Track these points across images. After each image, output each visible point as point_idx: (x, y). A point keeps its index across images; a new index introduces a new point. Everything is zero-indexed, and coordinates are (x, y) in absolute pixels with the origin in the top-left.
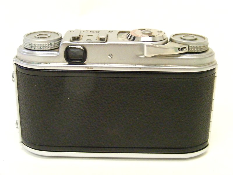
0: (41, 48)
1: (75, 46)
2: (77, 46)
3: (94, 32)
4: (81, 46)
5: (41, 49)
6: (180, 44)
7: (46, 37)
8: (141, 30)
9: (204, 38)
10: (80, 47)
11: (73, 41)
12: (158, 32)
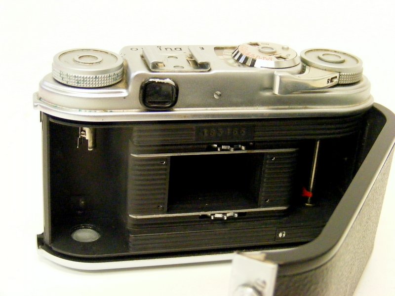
0: (78, 83)
1: (160, 79)
2: (164, 79)
3: (173, 49)
4: (170, 79)
5: (79, 86)
6: (325, 70)
7: (92, 63)
8: (252, 44)
9: (357, 60)
10: (168, 81)
11: (154, 70)
12: (283, 48)
